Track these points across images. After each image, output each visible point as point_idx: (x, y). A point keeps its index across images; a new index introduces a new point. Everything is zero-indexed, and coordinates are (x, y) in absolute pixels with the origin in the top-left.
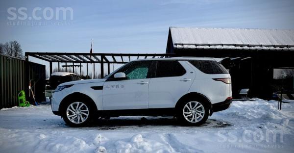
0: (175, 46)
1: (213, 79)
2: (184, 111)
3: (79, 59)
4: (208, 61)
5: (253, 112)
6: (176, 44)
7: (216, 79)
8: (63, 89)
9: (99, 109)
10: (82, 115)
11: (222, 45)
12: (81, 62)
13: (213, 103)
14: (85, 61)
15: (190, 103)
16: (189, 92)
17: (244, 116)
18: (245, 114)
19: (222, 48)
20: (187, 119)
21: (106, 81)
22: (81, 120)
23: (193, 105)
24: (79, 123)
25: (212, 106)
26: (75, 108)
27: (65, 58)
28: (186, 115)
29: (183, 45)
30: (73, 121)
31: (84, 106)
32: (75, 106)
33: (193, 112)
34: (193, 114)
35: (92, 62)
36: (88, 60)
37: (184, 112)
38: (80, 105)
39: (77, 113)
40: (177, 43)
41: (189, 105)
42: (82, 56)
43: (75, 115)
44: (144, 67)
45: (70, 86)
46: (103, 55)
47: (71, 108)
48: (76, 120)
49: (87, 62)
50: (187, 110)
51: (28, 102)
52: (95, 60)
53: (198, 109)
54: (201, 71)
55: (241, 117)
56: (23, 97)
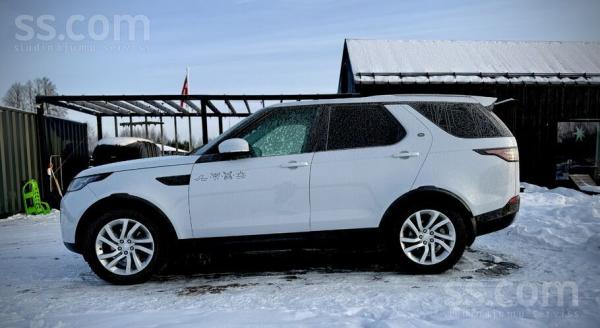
0: (357, 78)
1: (475, 150)
2: (401, 235)
3: (156, 109)
4: (462, 104)
5: (557, 227)
6: (359, 75)
7: (483, 152)
8: (85, 185)
9: (182, 235)
10: (138, 252)
11: (454, 74)
12: (161, 115)
13: (476, 212)
14: (169, 114)
15: (418, 214)
16: (416, 187)
17: (539, 237)
18: (540, 232)
19: (455, 81)
20: (410, 255)
21: (198, 161)
22: (133, 266)
23: (426, 219)
24: (128, 272)
25: (474, 222)
26: (118, 235)
27: (127, 107)
28: (408, 245)
29: (373, 75)
30: (114, 270)
31: (140, 229)
32: (117, 229)
33: (424, 237)
34: (425, 243)
35: (184, 114)
36: (176, 111)
37: (403, 239)
38: (131, 225)
39: (125, 247)
40: (362, 71)
41: (414, 220)
42: (160, 102)
43: (117, 252)
44: (297, 122)
45: (103, 176)
46: (206, 100)
47: (106, 235)
48: (121, 265)
49: (175, 115)
50: (409, 232)
51: (47, 204)
52: (190, 110)
53: (438, 230)
54: (446, 129)
55: (531, 239)
56: (35, 194)
